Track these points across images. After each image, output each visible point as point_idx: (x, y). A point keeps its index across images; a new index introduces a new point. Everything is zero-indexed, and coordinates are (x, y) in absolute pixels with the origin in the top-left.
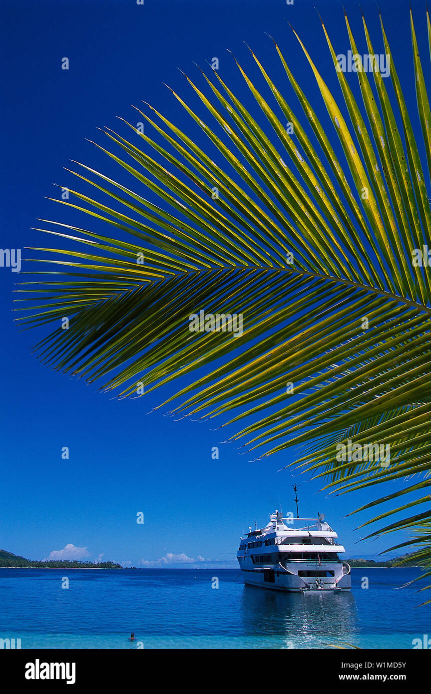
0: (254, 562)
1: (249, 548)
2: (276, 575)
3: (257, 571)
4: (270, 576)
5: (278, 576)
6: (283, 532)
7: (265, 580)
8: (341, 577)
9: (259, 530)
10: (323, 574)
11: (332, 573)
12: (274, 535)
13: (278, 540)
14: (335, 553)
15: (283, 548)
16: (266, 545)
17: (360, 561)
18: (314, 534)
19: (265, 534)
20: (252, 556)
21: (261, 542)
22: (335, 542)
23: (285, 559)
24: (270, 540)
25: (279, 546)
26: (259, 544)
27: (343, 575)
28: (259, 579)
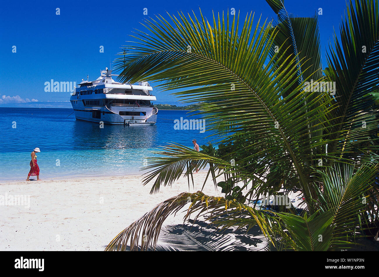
0: (85, 105)
1: (81, 94)
2: (102, 114)
3: (87, 111)
4: (97, 114)
5: (104, 114)
6: (110, 84)
7: (93, 117)
8: (150, 116)
9: (91, 82)
10: (138, 114)
11: (144, 114)
12: (104, 86)
13: (106, 90)
14: (149, 101)
15: (109, 96)
16: (96, 93)
17: (166, 105)
18: (135, 87)
19: (95, 85)
20: (83, 100)
21: (92, 91)
22: (149, 93)
23: (111, 103)
24: (100, 90)
25: (106, 94)
26: (90, 92)
27: (152, 115)
28: (88, 116)
